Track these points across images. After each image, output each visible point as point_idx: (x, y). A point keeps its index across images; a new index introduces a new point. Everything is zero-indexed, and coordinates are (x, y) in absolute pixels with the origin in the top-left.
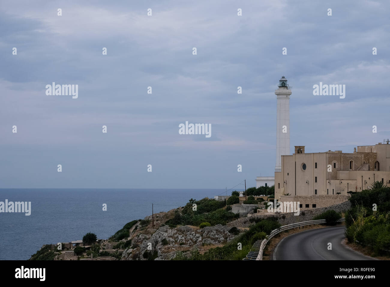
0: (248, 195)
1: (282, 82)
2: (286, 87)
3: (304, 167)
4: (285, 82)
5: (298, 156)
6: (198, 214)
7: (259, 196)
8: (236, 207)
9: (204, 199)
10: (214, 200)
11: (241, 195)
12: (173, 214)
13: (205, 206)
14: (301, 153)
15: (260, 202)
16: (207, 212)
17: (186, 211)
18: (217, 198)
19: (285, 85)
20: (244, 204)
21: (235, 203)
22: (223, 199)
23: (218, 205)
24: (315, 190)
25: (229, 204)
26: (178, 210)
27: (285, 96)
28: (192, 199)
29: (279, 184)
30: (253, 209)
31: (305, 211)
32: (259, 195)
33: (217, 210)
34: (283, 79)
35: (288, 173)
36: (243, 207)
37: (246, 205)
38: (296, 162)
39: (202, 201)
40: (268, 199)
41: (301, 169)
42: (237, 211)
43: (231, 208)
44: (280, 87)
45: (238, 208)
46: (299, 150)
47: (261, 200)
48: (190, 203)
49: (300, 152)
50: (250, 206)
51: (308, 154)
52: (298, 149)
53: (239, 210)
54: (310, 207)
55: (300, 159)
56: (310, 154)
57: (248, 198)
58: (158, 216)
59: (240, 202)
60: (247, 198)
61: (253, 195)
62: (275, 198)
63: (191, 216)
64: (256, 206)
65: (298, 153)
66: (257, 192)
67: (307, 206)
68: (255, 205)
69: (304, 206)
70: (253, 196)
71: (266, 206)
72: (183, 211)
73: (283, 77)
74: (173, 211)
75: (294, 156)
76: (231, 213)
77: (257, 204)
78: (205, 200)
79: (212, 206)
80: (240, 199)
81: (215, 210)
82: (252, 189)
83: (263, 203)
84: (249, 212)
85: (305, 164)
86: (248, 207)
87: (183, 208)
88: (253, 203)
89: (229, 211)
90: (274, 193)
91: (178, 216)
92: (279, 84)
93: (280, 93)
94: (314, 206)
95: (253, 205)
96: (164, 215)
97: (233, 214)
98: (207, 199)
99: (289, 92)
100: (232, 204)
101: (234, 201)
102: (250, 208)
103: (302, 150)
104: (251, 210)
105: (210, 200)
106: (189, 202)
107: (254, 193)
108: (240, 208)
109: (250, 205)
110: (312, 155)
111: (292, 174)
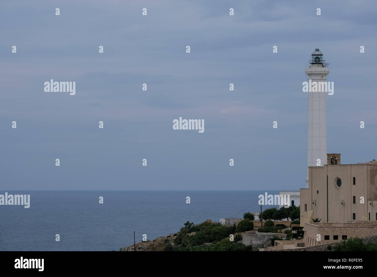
0: (265, 219)
1: (315, 56)
2: (321, 63)
3: (339, 182)
4: (319, 56)
5: (332, 168)
6: (197, 244)
7: (280, 220)
8: (248, 237)
9: (206, 222)
10: (219, 224)
11: (257, 218)
12: (161, 244)
13: (207, 234)
14: (336, 164)
15: (281, 229)
16: (209, 242)
17: (180, 239)
18: (223, 221)
19: (319, 61)
20: (259, 232)
21: (248, 230)
22: (232, 223)
23: (225, 231)
24: (353, 214)
25: (239, 231)
26: (169, 238)
27: (320, 77)
28: (188, 222)
29: (306, 205)
30: (271, 239)
31: (332, 244)
32: (280, 218)
33: (222, 240)
34: (317, 53)
35: (318, 191)
36: (257, 236)
37: (262, 233)
38: (327, 176)
39: (202, 225)
40: (291, 225)
41: (335, 185)
42: (249, 242)
43: (242, 238)
44: (312, 64)
45: (251, 237)
46: (333, 160)
47: (282, 227)
48: (186, 228)
49: (334, 162)
50: (267, 235)
51: (344, 165)
52: (332, 158)
53: (252, 241)
54: (339, 239)
55: (334, 172)
56: (347, 165)
57: (265, 223)
58: (140, 246)
59: (255, 228)
60: (263, 224)
61: (272, 218)
62: (300, 224)
63: (187, 248)
64: (274, 235)
65: (332, 163)
66: (277, 215)
67: (336, 237)
68: (273, 233)
69: (331, 238)
70: (273, 220)
71: (287, 236)
72: (175, 240)
73: (317, 50)
74: (162, 240)
75: (325, 168)
76: (241, 245)
77: (276, 232)
78: (206, 224)
79: (216, 234)
80: (254, 224)
81: (220, 239)
82: (271, 210)
83: (284, 230)
84: (265, 243)
85: (340, 179)
86: (264, 236)
87: (175, 235)
88: (271, 230)
89: (239, 242)
90: (299, 217)
91: (170, 248)
92: (311, 59)
93: (312, 73)
94: (344, 237)
95: (271, 234)
96: (148, 246)
97: (244, 245)
98: (210, 223)
99: (324, 71)
100: (244, 231)
101: (246, 228)
102: (266, 238)
103: (336, 158)
104: (268, 241)
105: (214, 225)
106: (184, 226)
107: (273, 217)
108: (253, 237)
109: (267, 233)
110: (349, 167)
111: (323, 193)
